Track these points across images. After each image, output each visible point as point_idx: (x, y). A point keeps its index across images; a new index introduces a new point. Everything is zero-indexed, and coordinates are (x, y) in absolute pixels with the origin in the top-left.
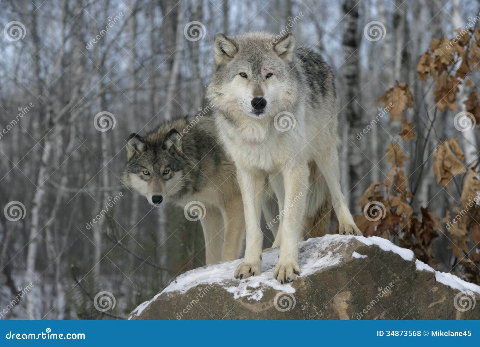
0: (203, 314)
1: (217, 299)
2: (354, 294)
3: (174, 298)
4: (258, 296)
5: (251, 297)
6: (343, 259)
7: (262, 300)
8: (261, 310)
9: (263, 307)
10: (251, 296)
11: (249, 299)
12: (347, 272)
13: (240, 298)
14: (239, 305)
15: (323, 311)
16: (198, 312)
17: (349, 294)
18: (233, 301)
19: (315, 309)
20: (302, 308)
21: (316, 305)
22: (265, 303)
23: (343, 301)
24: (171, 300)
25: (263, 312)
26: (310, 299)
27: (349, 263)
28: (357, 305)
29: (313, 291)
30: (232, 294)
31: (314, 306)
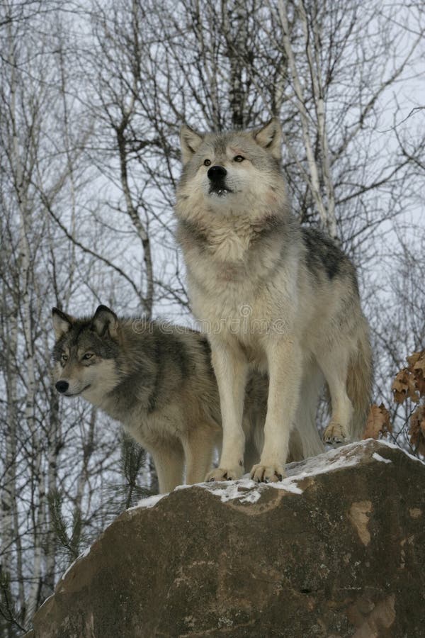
0: (178, 529)
1: (197, 506)
2: (375, 506)
3: (138, 514)
4: (253, 497)
5: (245, 500)
6: (361, 460)
7: (259, 502)
8: (259, 513)
9: (262, 509)
10: (244, 498)
11: (241, 501)
12: (367, 476)
13: (230, 500)
14: (228, 508)
15: (337, 521)
16: (171, 527)
17: (369, 504)
18: (221, 504)
19: (328, 517)
20: (311, 514)
21: (329, 513)
22: (264, 505)
23: (363, 513)
24: (134, 517)
25: (262, 514)
26: (321, 504)
27: (370, 464)
28: (380, 520)
29: (324, 494)
30: (219, 497)
31: (327, 514)
